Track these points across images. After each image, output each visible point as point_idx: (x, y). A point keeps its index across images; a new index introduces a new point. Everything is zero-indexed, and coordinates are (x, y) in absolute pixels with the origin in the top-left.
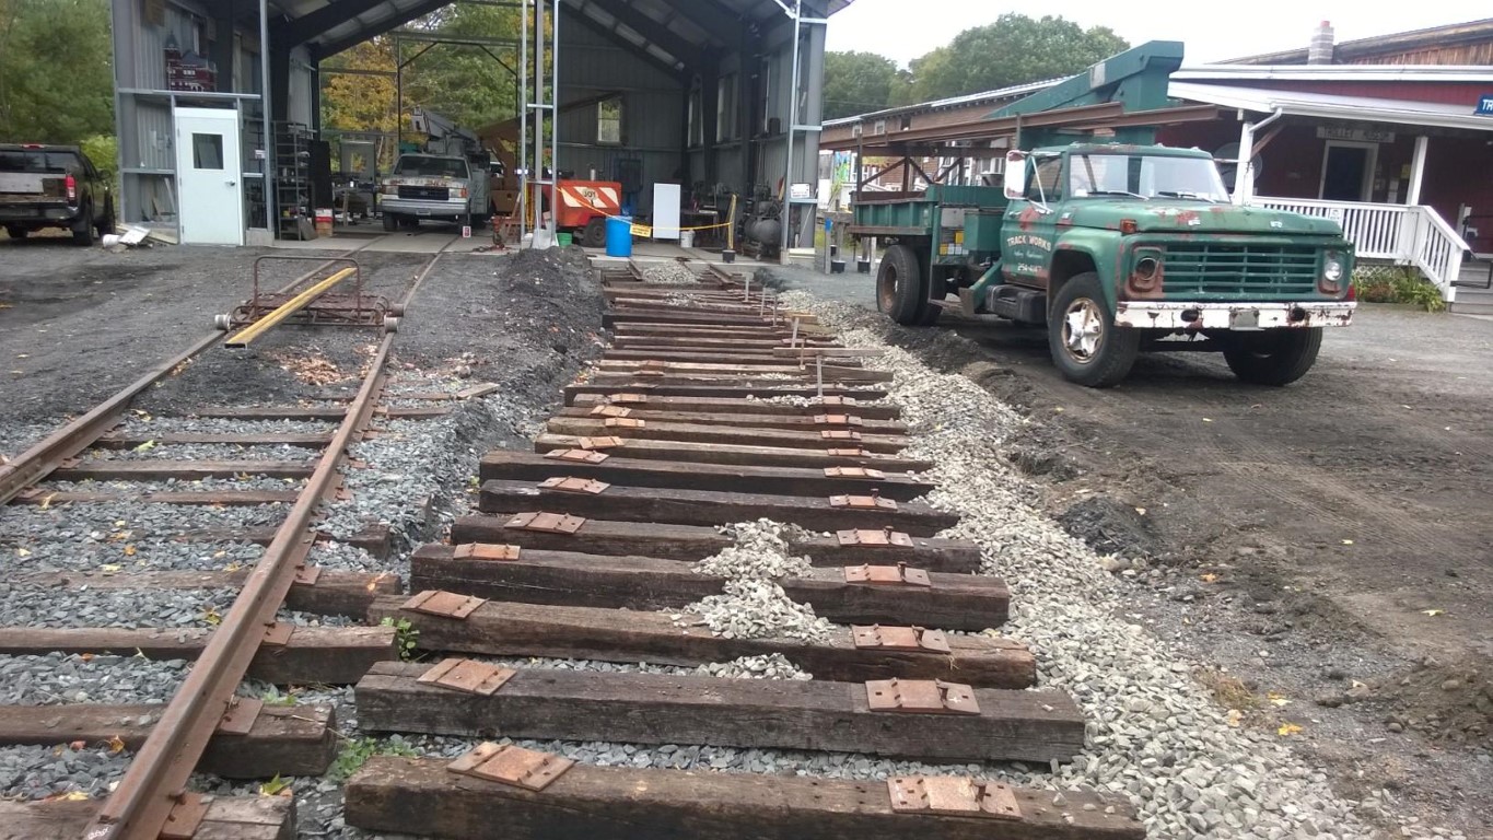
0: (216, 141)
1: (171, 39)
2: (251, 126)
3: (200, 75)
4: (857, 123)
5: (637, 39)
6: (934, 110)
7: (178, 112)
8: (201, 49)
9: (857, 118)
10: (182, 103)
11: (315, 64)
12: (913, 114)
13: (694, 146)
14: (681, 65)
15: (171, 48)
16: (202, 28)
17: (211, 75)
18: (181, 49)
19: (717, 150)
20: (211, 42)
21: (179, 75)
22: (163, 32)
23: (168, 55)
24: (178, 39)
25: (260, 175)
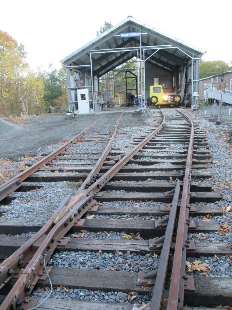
0: (84, 95)
1: (75, 78)
2: (90, 91)
3: (80, 83)
4: (212, 78)
5: (162, 66)
6: (229, 73)
7: (78, 90)
8: (80, 79)
9: (212, 77)
10: (79, 89)
11: (98, 79)
12: (224, 74)
13: (174, 86)
14: (171, 70)
15: (76, 79)
16: (80, 74)
17: (82, 83)
18: (77, 79)
19: (179, 87)
20: (81, 77)
21: (77, 84)
22: (74, 76)
23: (75, 80)
24: (76, 77)
25: (92, 100)
